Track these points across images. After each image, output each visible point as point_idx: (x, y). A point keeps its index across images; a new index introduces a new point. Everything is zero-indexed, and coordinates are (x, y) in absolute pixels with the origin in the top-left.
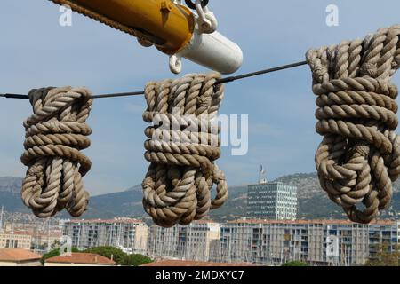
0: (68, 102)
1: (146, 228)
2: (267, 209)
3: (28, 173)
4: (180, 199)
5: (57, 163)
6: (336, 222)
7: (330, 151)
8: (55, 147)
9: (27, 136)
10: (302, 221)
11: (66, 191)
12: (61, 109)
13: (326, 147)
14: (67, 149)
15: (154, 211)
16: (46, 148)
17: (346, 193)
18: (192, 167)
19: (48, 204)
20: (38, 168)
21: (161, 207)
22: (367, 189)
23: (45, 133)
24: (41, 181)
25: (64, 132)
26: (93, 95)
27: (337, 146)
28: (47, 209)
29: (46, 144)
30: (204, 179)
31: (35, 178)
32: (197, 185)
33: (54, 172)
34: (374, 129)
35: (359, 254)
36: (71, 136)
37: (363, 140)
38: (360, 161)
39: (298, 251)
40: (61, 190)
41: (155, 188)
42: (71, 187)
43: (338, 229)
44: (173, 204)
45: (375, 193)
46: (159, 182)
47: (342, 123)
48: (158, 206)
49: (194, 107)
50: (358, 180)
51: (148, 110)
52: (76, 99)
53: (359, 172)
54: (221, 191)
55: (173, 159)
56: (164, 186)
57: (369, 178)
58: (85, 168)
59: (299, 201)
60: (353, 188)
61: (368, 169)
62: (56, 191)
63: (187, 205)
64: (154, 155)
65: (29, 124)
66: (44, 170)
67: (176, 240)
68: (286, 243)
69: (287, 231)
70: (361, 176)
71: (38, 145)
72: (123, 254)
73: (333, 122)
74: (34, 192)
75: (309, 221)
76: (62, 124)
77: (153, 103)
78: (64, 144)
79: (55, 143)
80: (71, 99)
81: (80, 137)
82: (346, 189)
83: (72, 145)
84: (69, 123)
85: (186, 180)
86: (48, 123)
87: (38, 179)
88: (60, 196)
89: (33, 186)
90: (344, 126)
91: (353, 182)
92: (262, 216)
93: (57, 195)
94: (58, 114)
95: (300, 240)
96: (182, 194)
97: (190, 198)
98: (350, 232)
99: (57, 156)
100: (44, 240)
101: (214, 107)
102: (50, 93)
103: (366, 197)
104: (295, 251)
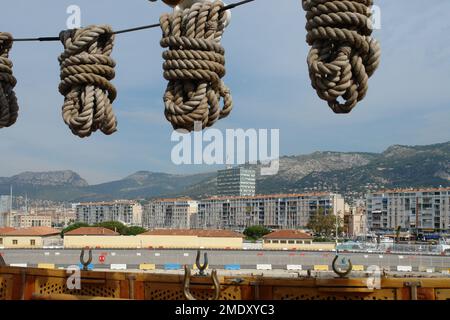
0: (96, 37)
1: (140, 207)
2: (233, 188)
3: (66, 99)
4: (196, 107)
5: (89, 89)
6: (285, 196)
7: (319, 54)
8: (87, 75)
9: (62, 68)
10: (259, 197)
11: (99, 112)
12: (89, 43)
13: (316, 51)
14: (98, 77)
15: (175, 118)
16: (80, 76)
17: (332, 88)
18: (204, 80)
19: (85, 122)
20: (73, 94)
21: (180, 114)
22: (349, 84)
23: (78, 64)
24: (77, 105)
25: (93, 62)
26: (115, 31)
27: (324, 50)
28: (85, 127)
29: (79, 72)
30: (213, 92)
31: (72, 102)
32: (208, 97)
33: (87, 96)
34: (355, 32)
35: (302, 219)
36: (100, 67)
37: (347, 42)
38: (343, 60)
39: (256, 219)
40: (95, 112)
41: (174, 101)
42: (103, 109)
43: (286, 201)
44: (191, 111)
45: (355, 87)
46: (178, 95)
47: (329, 29)
48: (178, 114)
49: (203, 32)
50: (341, 76)
51: (164, 36)
52: (101, 35)
53: (343, 68)
54: (227, 102)
55: (188, 73)
56: (181, 99)
57: (350, 74)
58: (112, 96)
59: (257, 181)
60: (337, 83)
61: (349, 67)
62: (91, 111)
63: (201, 111)
64: (173, 72)
65: (62, 58)
66: (79, 96)
67: (164, 215)
68: (248, 213)
69: (249, 204)
70: (344, 73)
71: (73, 74)
72: (124, 227)
73: (322, 29)
74: (73, 114)
75: (265, 196)
76: (91, 56)
77: (167, 31)
78: (94, 72)
79: (87, 72)
80: (96, 34)
81: (107, 68)
82: (333, 84)
83: (100, 73)
84: (97, 55)
85: (200, 92)
86: (79, 56)
87: (75, 104)
88: (94, 117)
89: (72, 109)
90: (332, 31)
91: (337, 79)
92: (229, 194)
93: (91, 116)
94: (86, 48)
95: (259, 210)
96: (198, 103)
97: (204, 106)
98: (295, 203)
99: (89, 82)
100: (61, 220)
101: (219, 32)
102: (77, 32)
103: (348, 89)
104: (255, 219)
